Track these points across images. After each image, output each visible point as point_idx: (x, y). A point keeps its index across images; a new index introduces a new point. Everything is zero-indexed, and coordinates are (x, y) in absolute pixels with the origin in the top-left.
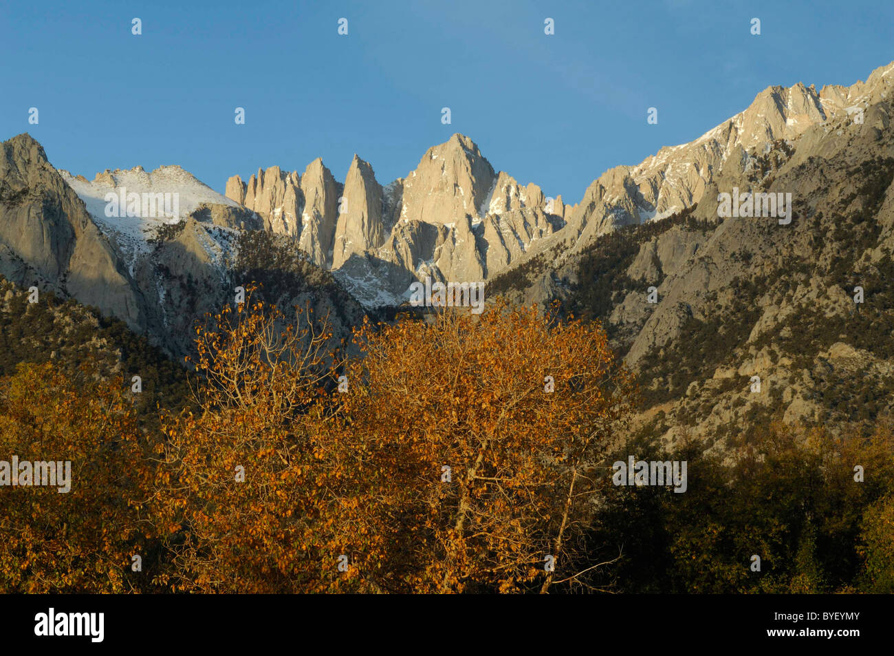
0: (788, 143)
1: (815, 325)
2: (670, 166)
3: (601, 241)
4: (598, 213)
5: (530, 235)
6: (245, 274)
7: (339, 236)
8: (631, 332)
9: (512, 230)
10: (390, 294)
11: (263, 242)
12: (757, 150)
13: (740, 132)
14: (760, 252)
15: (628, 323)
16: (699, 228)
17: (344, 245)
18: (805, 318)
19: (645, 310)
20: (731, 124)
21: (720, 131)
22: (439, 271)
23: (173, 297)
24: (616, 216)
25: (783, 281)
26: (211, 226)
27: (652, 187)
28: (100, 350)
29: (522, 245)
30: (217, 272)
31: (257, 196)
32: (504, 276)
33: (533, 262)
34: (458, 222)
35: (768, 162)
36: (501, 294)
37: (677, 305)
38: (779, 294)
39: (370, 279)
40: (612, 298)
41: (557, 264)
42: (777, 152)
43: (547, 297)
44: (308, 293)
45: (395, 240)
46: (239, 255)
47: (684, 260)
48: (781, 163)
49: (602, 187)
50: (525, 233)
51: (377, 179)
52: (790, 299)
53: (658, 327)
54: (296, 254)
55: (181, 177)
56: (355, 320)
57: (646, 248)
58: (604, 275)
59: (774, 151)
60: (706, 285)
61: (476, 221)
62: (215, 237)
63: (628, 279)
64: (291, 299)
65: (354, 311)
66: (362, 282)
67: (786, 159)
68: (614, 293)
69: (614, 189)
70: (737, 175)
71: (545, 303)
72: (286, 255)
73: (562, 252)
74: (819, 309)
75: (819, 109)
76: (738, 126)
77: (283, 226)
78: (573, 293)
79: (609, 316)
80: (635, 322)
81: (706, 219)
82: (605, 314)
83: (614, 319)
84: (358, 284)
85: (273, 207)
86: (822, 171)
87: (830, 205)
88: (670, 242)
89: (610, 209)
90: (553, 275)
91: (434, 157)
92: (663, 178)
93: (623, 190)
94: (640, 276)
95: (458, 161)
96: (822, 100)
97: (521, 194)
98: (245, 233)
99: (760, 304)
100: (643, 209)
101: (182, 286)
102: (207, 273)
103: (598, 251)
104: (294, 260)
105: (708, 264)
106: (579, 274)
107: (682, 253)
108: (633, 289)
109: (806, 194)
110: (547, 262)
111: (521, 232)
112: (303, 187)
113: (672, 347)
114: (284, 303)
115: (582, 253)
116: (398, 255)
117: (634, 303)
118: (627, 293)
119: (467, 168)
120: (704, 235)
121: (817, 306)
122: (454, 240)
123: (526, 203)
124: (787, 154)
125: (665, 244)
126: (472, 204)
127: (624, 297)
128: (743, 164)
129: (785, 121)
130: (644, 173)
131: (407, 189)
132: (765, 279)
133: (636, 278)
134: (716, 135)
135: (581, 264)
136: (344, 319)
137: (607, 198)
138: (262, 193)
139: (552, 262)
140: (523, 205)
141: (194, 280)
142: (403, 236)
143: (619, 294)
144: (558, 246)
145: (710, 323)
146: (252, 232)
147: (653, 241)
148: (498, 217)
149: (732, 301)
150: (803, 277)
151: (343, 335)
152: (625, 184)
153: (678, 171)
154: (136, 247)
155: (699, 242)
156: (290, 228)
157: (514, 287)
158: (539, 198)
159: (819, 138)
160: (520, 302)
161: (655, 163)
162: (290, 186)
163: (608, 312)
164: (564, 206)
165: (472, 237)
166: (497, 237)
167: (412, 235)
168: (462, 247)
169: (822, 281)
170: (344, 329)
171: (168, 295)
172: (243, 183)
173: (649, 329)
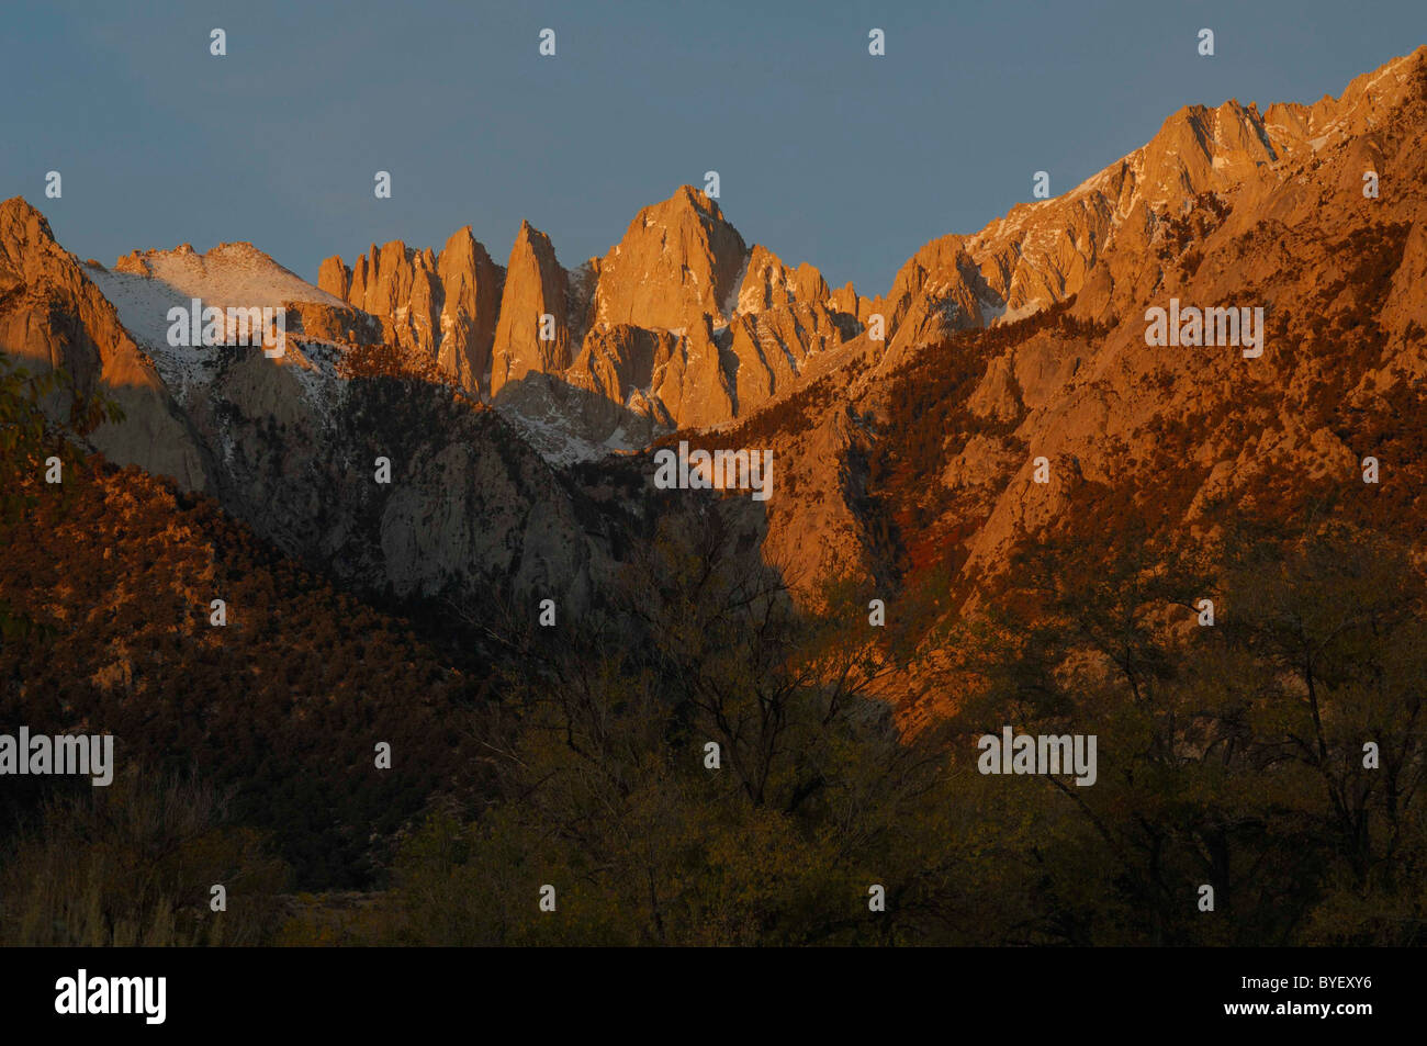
0: (1218, 197)
1: (1293, 491)
2: (1028, 235)
3: (923, 356)
4: (917, 312)
5: (805, 346)
6: (360, 414)
7: (499, 351)
8: (976, 500)
9: (777, 338)
10: (585, 442)
11: (387, 363)
12: (1170, 209)
13: (1139, 180)
14: (1188, 373)
15: (971, 485)
16: (1080, 333)
17: (508, 365)
18: (1276, 480)
19: (998, 464)
20: (1125, 167)
21: (1107, 178)
22: (661, 405)
23: (246, 453)
24: (945, 315)
25: (1232, 421)
26: (304, 339)
27: (1001, 269)
28: (181, 545)
29: (792, 362)
30: (317, 412)
31: (369, 288)
32: (768, 411)
33: (814, 390)
34: (691, 328)
35: (1188, 228)
36: (765, 442)
37: (1058, 458)
38: (1227, 442)
39: (554, 419)
40: (944, 446)
41: (852, 393)
42: (1203, 211)
43: (841, 446)
44: (462, 444)
45: (592, 357)
46: (350, 384)
47: (1057, 386)
48: (1209, 230)
49: (921, 269)
50: (797, 344)
51: (558, 259)
52: (1251, 452)
53: (1029, 494)
54: (441, 381)
55: (253, 261)
56: (537, 484)
57: (997, 366)
58: (931, 409)
59: (1198, 210)
60: (1103, 426)
61: (719, 325)
62: (312, 357)
63: (969, 415)
64: (435, 453)
65: (536, 471)
66: (540, 424)
67: (1217, 222)
68: (948, 439)
69: (940, 273)
70: (1139, 249)
71: (837, 456)
72: (425, 383)
73: (860, 373)
74: (1299, 466)
75: (1264, 141)
76: (1136, 171)
77: (410, 337)
78: (882, 439)
79: (941, 474)
80: (983, 484)
81: (1091, 319)
82: (934, 473)
83: (949, 479)
84: (534, 425)
85: (395, 306)
86: (1283, 244)
87: (1302, 300)
88: (1035, 356)
89: (937, 304)
90: (851, 411)
91: (650, 224)
92: (1018, 254)
93: (956, 273)
94: (988, 411)
95: (687, 229)
96: (1268, 127)
97: (789, 281)
98: (358, 348)
99: (1197, 457)
100: (988, 304)
101: (261, 434)
102: (299, 414)
103: (921, 371)
104: (437, 391)
105: (1105, 392)
106: (891, 409)
107: (1054, 374)
108: (977, 431)
109: (1258, 281)
110: (837, 389)
111: (791, 340)
112: (441, 272)
113: (1060, 525)
114: (423, 461)
115: (894, 375)
116: (597, 379)
117: (980, 455)
118: (968, 439)
119: (702, 241)
120: (1089, 344)
121: (1296, 461)
122: (685, 356)
123: (798, 296)
124: (1219, 215)
125: (1026, 359)
126: (711, 298)
127: (964, 446)
128: (1149, 231)
129: (1211, 161)
130: (987, 246)
131: (607, 273)
132: (1204, 417)
133: (982, 413)
134: (1101, 184)
135: (893, 393)
136: (520, 484)
137: (930, 286)
138: (377, 283)
139: (844, 389)
140: (792, 298)
141: (279, 424)
142: (605, 350)
143: (956, 440)
144: (854, 364)
145: (1119, 488)
146: (370, 348)
147: (1008, 356)
148: (753, 318)
149: (1153, 453)
150: (1264, 414)
151: (520, 509)
152: (959, 264)
153: (1042, 242)
154: (185, 374)
155: (1081, 355)
156: (422, 338)
157: (784, 430)
158: (818, 286)
159: (1269, 189)
160: (798, 453)
161: (1004, 230)
162: (420, 273)
163: (938, 468)
164: (857, 299)
165: (714, 350)
166: (754, 350)
167: (620, 349)
168: (698, 366)
169: (1302, 422)
170: (520, 499)
171: (239, 449)
172: (346, 268)
173: (1015, 497)
